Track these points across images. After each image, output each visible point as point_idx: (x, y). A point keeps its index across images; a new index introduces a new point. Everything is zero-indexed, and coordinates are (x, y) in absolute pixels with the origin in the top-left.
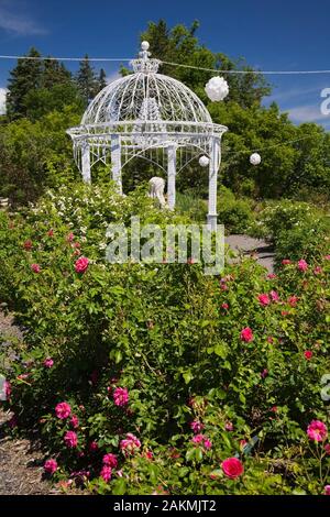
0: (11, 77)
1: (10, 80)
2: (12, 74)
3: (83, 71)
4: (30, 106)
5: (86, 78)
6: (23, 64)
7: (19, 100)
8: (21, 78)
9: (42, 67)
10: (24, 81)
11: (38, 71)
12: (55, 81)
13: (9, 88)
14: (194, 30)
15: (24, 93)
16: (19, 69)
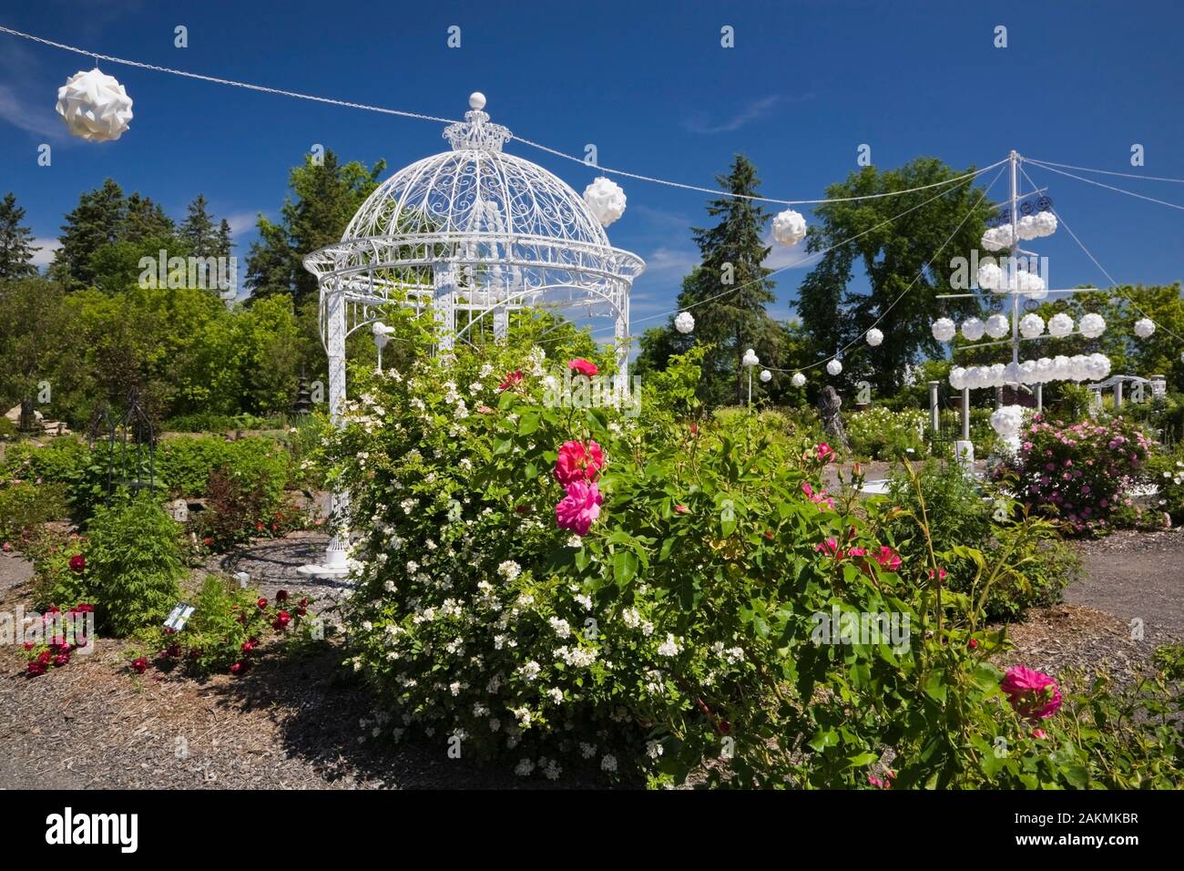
0: (68, 224)
1: (65, 228)
2: (69, 218)
3: (194, 220)
4: (102, 269)
5: (199, 230)
6: (91, 204)
7: (80, 261)
8: (84, 226)
9: (125, 211)
10: (91, 231)
11: (116, 216)
12: (144, 233)
13: (63, 241)
14: (378, 172)
15: (90, 249)
16: (84, 211)
